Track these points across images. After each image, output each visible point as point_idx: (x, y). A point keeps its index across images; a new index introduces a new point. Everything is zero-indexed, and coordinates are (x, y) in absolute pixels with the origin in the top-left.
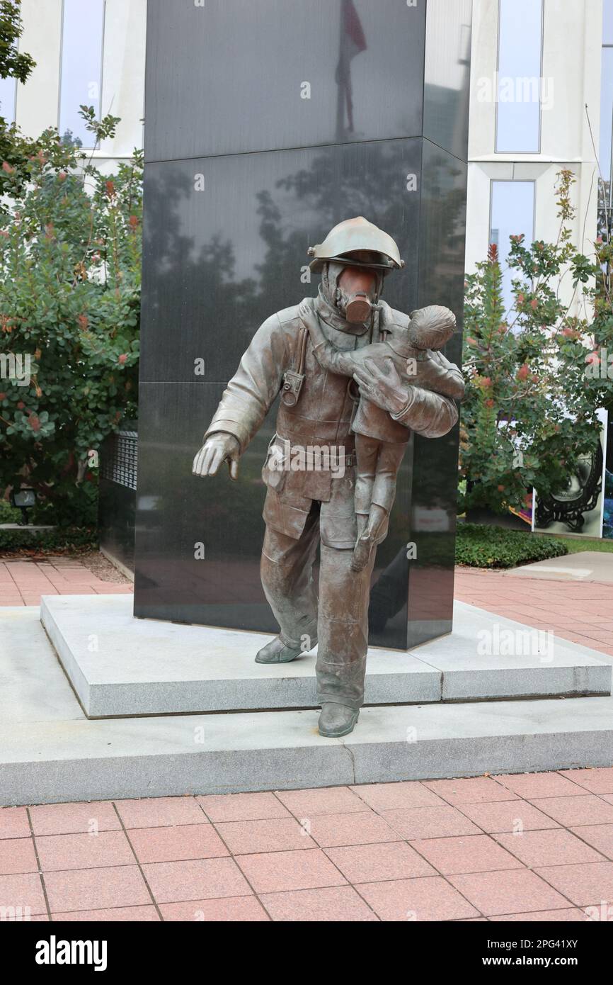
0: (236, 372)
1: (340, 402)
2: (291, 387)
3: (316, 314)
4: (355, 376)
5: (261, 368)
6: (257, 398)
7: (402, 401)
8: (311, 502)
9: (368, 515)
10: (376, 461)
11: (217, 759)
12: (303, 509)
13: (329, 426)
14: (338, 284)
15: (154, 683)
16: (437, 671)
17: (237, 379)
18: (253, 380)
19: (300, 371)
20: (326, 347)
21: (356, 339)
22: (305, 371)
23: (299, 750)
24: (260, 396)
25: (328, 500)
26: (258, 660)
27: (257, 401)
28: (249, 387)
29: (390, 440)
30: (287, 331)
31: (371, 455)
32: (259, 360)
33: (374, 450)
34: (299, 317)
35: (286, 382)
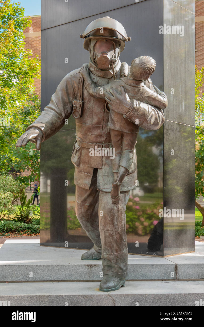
0: (49, 103)
1: (102, 114)
2: (77, 107)
3: (88, 69)
4: (105, 98)
5: (61, 98)
6: (57, 113)
7: (127, 107)
8: (93, 169)
9: (118, 172)
10: (122, 144)
11: (40, 299)
12: (89, 173)
13: (98, 127)
14: (94, 51)
15: (22, 265)
16: (173, 263)
17: (50, 105)
18: (56, 104)
19: (81, 99)
20: (91, 85)
21: (108, 80)
22: (83, 99)
23: (84, 296)
24: (59, 112)
25: (101, 168)
26: (82, 258)
27: (56, 114)
28: (54, 107)
29: (126, 131)
30: (74, 79)
31: (118, 141)
32: (60, 95)
33: (119, 137)
34: (80, 72)
35: (74, 105)
